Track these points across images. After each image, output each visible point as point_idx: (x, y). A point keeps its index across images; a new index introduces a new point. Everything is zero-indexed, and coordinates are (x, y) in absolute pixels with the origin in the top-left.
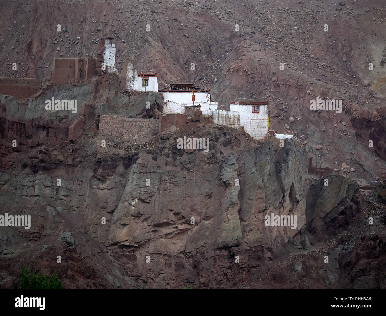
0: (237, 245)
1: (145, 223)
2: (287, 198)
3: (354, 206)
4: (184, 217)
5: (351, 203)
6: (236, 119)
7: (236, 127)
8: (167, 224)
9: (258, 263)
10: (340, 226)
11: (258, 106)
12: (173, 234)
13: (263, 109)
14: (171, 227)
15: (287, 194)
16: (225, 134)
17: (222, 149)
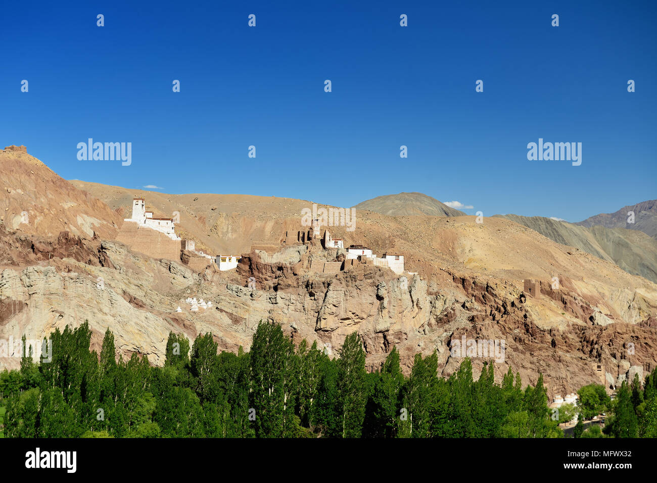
0: (388, 331)
1: (336, 318)
2: (415, 306)
3: (452, 312)
4: (357, 315)
5: (451, 311)
6: (386, 263)
7: (386, 267)
8: (348, 319)
9: (399, 341)
10: (445, 322)
11: (398, 256)
12: (352, 325)
13: (401, 258)
14: (350, 320)
15: (415, 304)
16: (380, 270)
17: (379, 278)
